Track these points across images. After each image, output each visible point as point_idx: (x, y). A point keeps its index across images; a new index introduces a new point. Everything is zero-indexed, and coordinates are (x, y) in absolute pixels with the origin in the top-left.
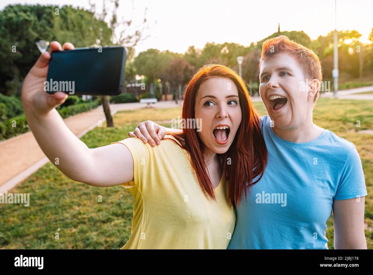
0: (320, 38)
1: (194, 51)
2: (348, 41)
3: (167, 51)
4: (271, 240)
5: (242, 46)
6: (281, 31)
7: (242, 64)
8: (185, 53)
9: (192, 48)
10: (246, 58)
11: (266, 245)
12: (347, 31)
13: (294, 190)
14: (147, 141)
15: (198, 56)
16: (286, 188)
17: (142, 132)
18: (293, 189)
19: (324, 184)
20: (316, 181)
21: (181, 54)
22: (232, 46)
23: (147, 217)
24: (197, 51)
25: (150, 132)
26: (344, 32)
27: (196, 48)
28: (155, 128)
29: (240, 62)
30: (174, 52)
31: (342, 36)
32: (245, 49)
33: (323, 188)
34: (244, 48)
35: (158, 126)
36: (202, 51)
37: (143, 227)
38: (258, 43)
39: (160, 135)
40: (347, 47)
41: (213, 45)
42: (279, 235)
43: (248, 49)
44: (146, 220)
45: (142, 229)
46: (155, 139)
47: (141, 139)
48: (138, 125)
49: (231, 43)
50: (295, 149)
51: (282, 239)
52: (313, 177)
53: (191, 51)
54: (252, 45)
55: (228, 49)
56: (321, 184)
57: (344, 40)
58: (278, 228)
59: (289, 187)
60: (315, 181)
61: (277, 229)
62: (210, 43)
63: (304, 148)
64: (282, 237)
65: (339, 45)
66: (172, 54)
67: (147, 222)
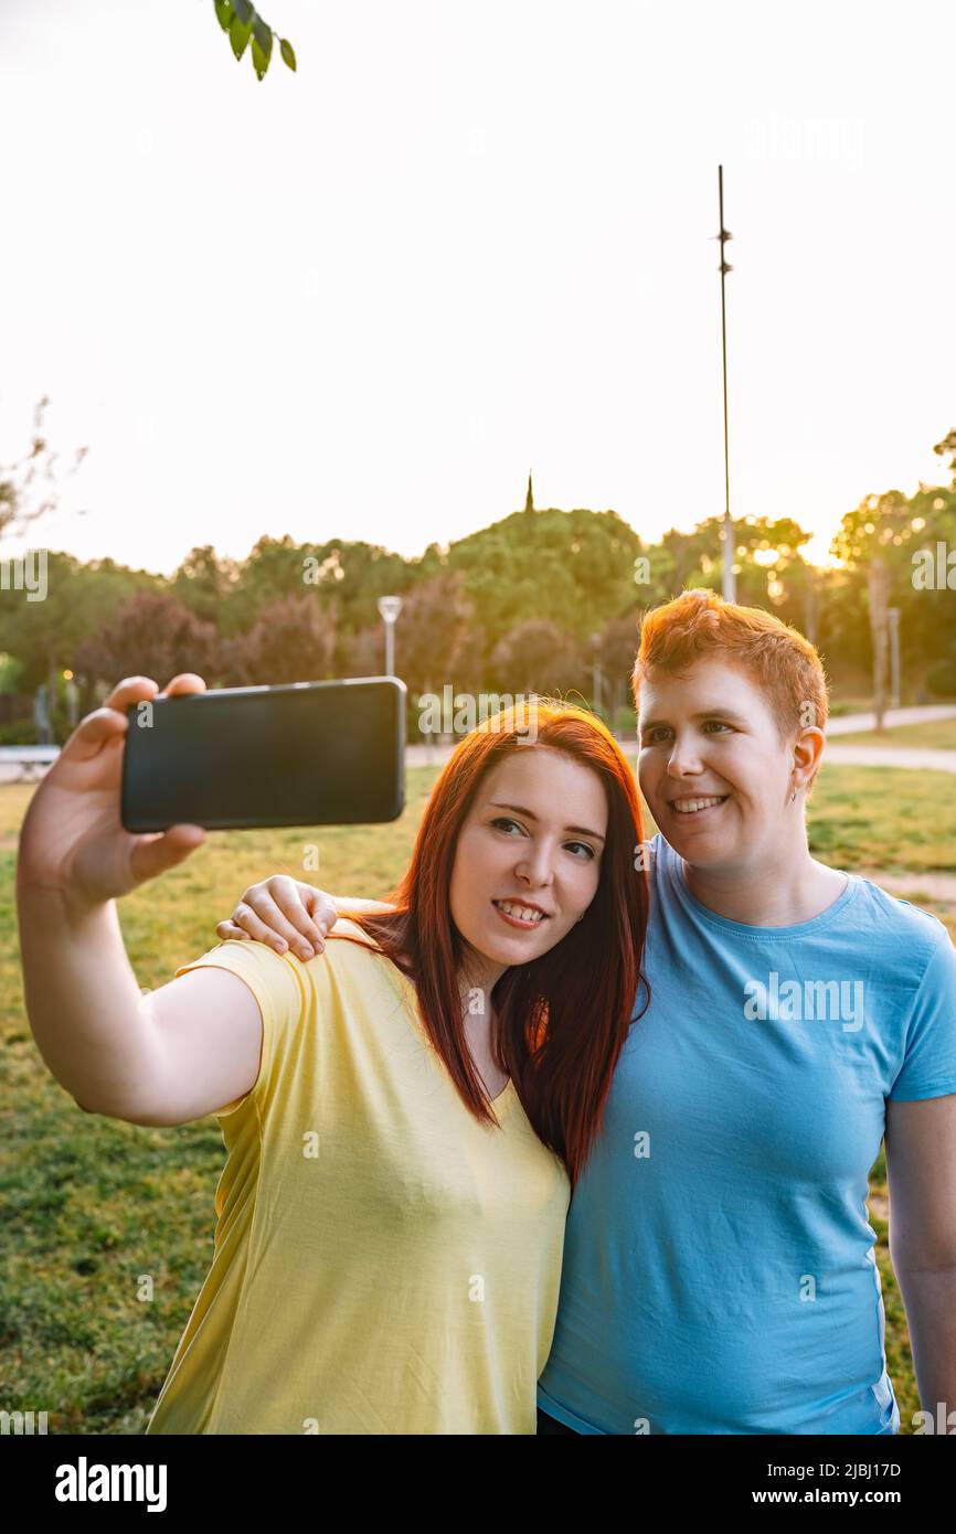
0: (672, 539)
1: (211, 565)
2: (766, 556)
3: (107, 563)
4: (702, 1248)
5: (396, 556)
6: (538, 506)
7: (396, 625)
8: (177, 573)
9: (204, 556)
10: (411, 602)
11: (688, 1265)
12: (763, 521)
13: (771, 1079)
14: (286, 945)
15: (226, 588)
16: (743, 1071)
17: (264, 916)
18: (766, 1076)
19: (861, 1054)
20: (837, 1045)
21: (160, 576)
22: (358, 556)
23: (272, 1209)
24: (222, 569)
25: (287, 911)
26: (751, 522)
27: (219, 555)
28: (300, 895)
29: (390, 617)
30: (135, 567)
31: (747, 535)
32: (406, 566)
33: (858, 1066)
34: (403, 562)
35: (310, 892)
36: (242, 566)
37: (255, 1246)
38: (453, 546)
39: (323, 921)
40: (762, 573)
41: (288, 546)
42: (728, 1227)
43: (419, 565)
44: (265, 1220)
45: (249, 1253)
46: (308, 935)
47: (267, 941)
48: (245, 894)
49: (353, 544)
50: (766, 948)
51: (738, 1242)
52: (827, 1033)
53: (201, 565)
54: (432, 551)
55: (342, 564)
56: (853, 1055)
57: (751, 550)
58: (723, 1206)
59: (753, 1068)
60: (833, 1047)
61: (720, 1210)
62: (274, 540)
63: (793, 941)
64: (737, 1236)
65: (736, 569)
66: (125, 571)
67: (269, 1228)
